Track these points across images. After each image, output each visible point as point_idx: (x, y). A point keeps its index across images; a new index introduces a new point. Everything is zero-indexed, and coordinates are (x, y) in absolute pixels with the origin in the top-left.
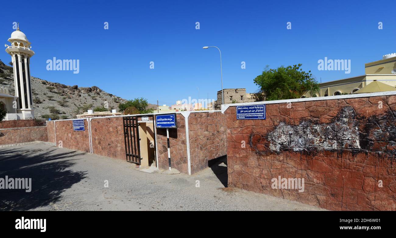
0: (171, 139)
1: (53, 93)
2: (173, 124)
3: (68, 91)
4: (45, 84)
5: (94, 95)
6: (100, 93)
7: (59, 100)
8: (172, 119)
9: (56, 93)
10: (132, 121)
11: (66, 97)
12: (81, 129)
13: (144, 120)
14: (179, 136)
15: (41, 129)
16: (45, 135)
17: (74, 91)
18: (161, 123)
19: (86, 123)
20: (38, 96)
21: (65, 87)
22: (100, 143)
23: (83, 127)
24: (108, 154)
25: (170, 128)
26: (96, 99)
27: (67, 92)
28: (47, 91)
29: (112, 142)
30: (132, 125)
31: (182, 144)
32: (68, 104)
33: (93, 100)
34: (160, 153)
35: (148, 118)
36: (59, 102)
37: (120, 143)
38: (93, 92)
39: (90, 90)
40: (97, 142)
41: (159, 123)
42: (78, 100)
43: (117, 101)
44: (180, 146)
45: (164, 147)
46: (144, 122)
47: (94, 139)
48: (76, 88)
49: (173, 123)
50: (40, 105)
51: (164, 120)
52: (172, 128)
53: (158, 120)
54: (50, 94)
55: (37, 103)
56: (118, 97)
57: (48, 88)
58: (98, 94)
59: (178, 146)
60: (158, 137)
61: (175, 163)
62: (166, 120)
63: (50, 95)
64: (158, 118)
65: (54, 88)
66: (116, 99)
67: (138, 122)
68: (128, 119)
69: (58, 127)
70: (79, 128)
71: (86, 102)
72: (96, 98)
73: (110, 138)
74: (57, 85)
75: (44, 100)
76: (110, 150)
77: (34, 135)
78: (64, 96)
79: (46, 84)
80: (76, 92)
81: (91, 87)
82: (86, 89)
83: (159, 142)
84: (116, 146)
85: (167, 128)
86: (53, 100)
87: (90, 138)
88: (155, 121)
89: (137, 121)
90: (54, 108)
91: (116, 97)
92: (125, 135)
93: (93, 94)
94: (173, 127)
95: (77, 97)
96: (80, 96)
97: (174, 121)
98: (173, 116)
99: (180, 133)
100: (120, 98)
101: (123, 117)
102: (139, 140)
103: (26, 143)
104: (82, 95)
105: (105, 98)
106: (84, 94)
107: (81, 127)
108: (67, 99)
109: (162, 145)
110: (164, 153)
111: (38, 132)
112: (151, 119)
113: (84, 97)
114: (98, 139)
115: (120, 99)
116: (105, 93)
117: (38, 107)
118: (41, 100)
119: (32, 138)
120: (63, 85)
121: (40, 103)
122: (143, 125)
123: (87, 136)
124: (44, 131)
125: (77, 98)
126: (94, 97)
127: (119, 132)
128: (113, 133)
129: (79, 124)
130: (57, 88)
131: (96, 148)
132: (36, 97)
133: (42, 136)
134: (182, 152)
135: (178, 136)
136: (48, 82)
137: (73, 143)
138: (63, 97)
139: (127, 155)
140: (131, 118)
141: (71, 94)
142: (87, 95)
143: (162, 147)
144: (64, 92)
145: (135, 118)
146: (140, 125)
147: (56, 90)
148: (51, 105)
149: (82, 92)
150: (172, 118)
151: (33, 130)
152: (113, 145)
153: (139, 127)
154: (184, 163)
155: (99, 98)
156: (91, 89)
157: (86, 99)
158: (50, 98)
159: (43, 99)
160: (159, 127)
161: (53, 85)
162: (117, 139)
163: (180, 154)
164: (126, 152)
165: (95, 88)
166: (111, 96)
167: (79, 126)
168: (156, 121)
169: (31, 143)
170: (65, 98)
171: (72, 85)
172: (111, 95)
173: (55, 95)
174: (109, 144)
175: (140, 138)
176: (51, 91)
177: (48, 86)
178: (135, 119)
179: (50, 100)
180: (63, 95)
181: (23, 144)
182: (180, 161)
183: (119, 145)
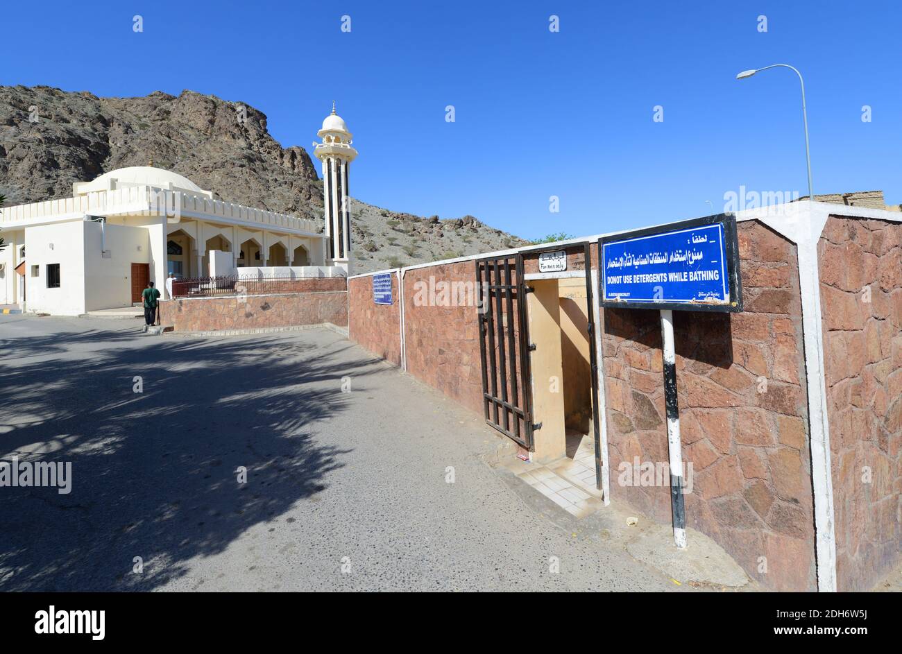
0: (686, 368)
1: (398, 233)
2: (713, 286)
3: (422, 226)
4: (386, 216)
5: (466, 234)
6: (479, 229)
7: (405, 245)
8: (699, 257)
9: (402, 231)
10: (503, 273)
11: (417, 238)
12: (386, 299)
13: (547, 270)
14: (745, 355)
15: (336, 298)
16: (343, 310)
17: (432, 227)
18: (628, 279)
19: (394, 284)
20: (373, 238)
21: (416, 220)
22: (420, 343)
23: (389, 293)
24: (440, 383)
25: (690, 306)
26: (469, 242)
27: (419, 230)
28: (387, 228)
29: (448, 344)
30: (504, 287)
31: (763, 411)
32: (420, 251)
33: (465, 244)
34: (618, 423)
35: (562, 261)
36: (406, 248)
37: (467, 353)
38: (466, 228)
39: (460, 224)
40: (415, 338)
41: (614, 280)
42: (437, 243)
43: (511, 244)
44: (751, 416)
45: (641, 400)
46: (548, 276)
47: (410, 331)
48: (436, 220)
49: (712, 275)
50: (374, 254)
51: (644, 262)
52: (705, 306)
53: (613, 265)
54: (392, 234)
55: (371, 250)
56: (512, 237)
57: (389, 223)
58: (475, 230)
59: (730, 414)
60: (610, 346)
61: (706, 507)
62: (658, 261)
63: (392, 236)
64: (614, 253)
65: (399, 223)
66: (509, 241)
67: (527, 277)
68: (491, 268)
69: (352, 293)
70: (383, 297)
71: (452, 248)
72: (470, 239)
73: (444, 333)
74: (403, 217)
75: (382, 246)
76: (442, 370)
77: (322, 309)
78: (415, 238)
79: (388, 215)
80: (436, 229)
81: (462, 217)
82: (452, 222)
83: (614, 373)
84: (459, 361)
85: (665, 306)
86: (395, 245)
87: (402, 327)
88: (594, 274)
89: (521, 271)
90: (396, 259)
91: (509, 236)
92: (480, 327)
93: (465, 231)
94: (711, 300)
95: (437, 238)
96: (442, 236)
97: (717, 267)
98: (712, 234)
99: (753, 342)
100: (516, 237)
101: (478, 261)
102: (527, 348)
103: (306, 326)
104: (445, 233)
105: (487, 238)
106: (449, 233)
107: (386, 293)
108: (419, 243)
109: (630, 391)
110: (643, 433)
111: (331, 303)
112: (576, 266)
113: (449, 238)
114: (417, 330)
115: (517, 240)
116: (487, 228)
117: (372, 258)
118: (378, 246)
119: (319, 316)
120: (413, 216)
121: (376, 250)
122: (547, 289)
123: (394, 321)
124: (343, 302)
125: (436, 240)
126: (467, 237)
127: (466, 312)
128: (451, 317)
129: (383, 286)
130: (404, 222)
131: (413, 357)
132: (371, 240)
133: (338, 313)
134: (759, 452)
135: (737, 358)
136: (390, 211)
137: (374, 335)
138: (412, 238)
139: (488, 400)
140: (502, 262)
141: (426, 232)
142: (453, 233)
143: (630, 401)
144: (414, 230)
145: (512, 261)
146: (532, 290)
147: (401, 226)
148: (393, 255)
149: (446, 228)
150: (699, 247)
151: (321, 299)
152: (450, 355)
153: (531, 297)
154: (774, 526)
155: (476, 239)
156: (461, 221)
157: (451, 241)
158: (392, 242)
159: (380, 243)
160: (619, 297)
161: (398, 218)
162: (462, 337)
163: (748, 463)
164: (486, 390)
165: (470, 220)
166: (499, 235)
167: (383, 291)
168: (600, 269)
169: (316, 326)
170: (415, 241)
171: (429, 215)
172: (499, 233)
173: (400, 235)
174: (441, 352)
175: (531, 343)
176: (393, 229)
177: (390, 219)
178: (512, 267)
179: (392, 244)
180: (413, 235)
181: (301, 328)
182: (744, 508)
183: (466, 358)
